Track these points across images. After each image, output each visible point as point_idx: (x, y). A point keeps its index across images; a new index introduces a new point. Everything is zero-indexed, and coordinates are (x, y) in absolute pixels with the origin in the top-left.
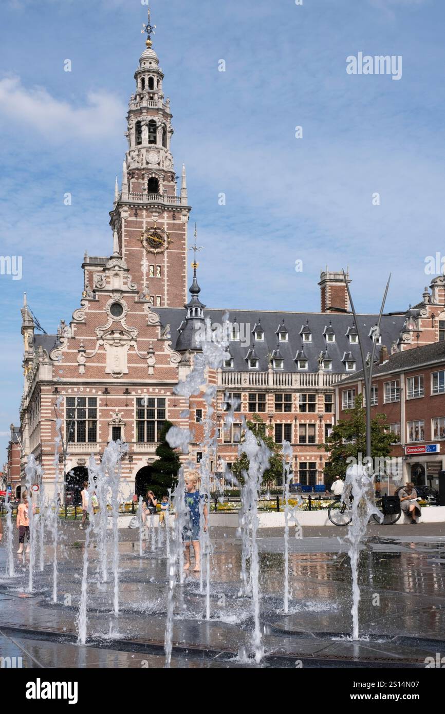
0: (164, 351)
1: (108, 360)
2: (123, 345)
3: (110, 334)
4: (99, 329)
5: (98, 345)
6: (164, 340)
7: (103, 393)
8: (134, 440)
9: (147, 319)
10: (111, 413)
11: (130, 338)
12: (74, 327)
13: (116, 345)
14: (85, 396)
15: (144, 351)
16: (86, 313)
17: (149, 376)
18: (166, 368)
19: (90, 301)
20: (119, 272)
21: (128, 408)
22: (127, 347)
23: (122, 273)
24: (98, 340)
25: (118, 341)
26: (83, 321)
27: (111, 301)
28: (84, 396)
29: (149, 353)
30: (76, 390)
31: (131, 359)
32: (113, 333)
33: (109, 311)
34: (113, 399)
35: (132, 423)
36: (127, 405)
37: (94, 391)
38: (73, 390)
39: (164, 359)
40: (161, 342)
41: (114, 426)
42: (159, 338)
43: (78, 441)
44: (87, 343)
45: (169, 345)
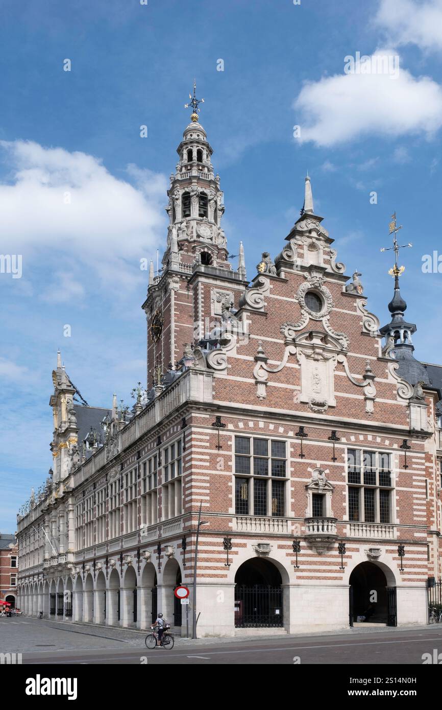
0: (387, 378)
1: (304, 381)
2: (326, 359)
3: (306, 339)
4: (288, 327)
5: (287, 354)
6: (387, 361)
7: (296, 434)
8: (346, 517)
9: (361, 323)
10: (309, 469)
11: (339, 349)
12: (247, 319)
13: (316, 357)
14: (267, 437)
15: (358, 373)
16: (267, 299)
17: (368, 415)
18: (391, 406)
19: (272, 278)
20: (317, 242)
21: (336, 464)
22: (332, 364)
23: (321, 244)
24: (286, 344)
25: (321, 351)
26: (262, 310)
27: (306, 285)
28: (264, 437)
29: (365, 377)
30: (251, 424)
31: (340, 383)
32: (310, 337)
33: (303, 299)
34: (313, 446)
35: (343, 488)
36: (334, 459)
37: (281, 430)
38: (246, 424)
39: (386, 390)
40: (382, 364)
41: (316, 492)
42: (380, 355)
43: (255, 513)
44: (269, 349)
45: (395, 369)
